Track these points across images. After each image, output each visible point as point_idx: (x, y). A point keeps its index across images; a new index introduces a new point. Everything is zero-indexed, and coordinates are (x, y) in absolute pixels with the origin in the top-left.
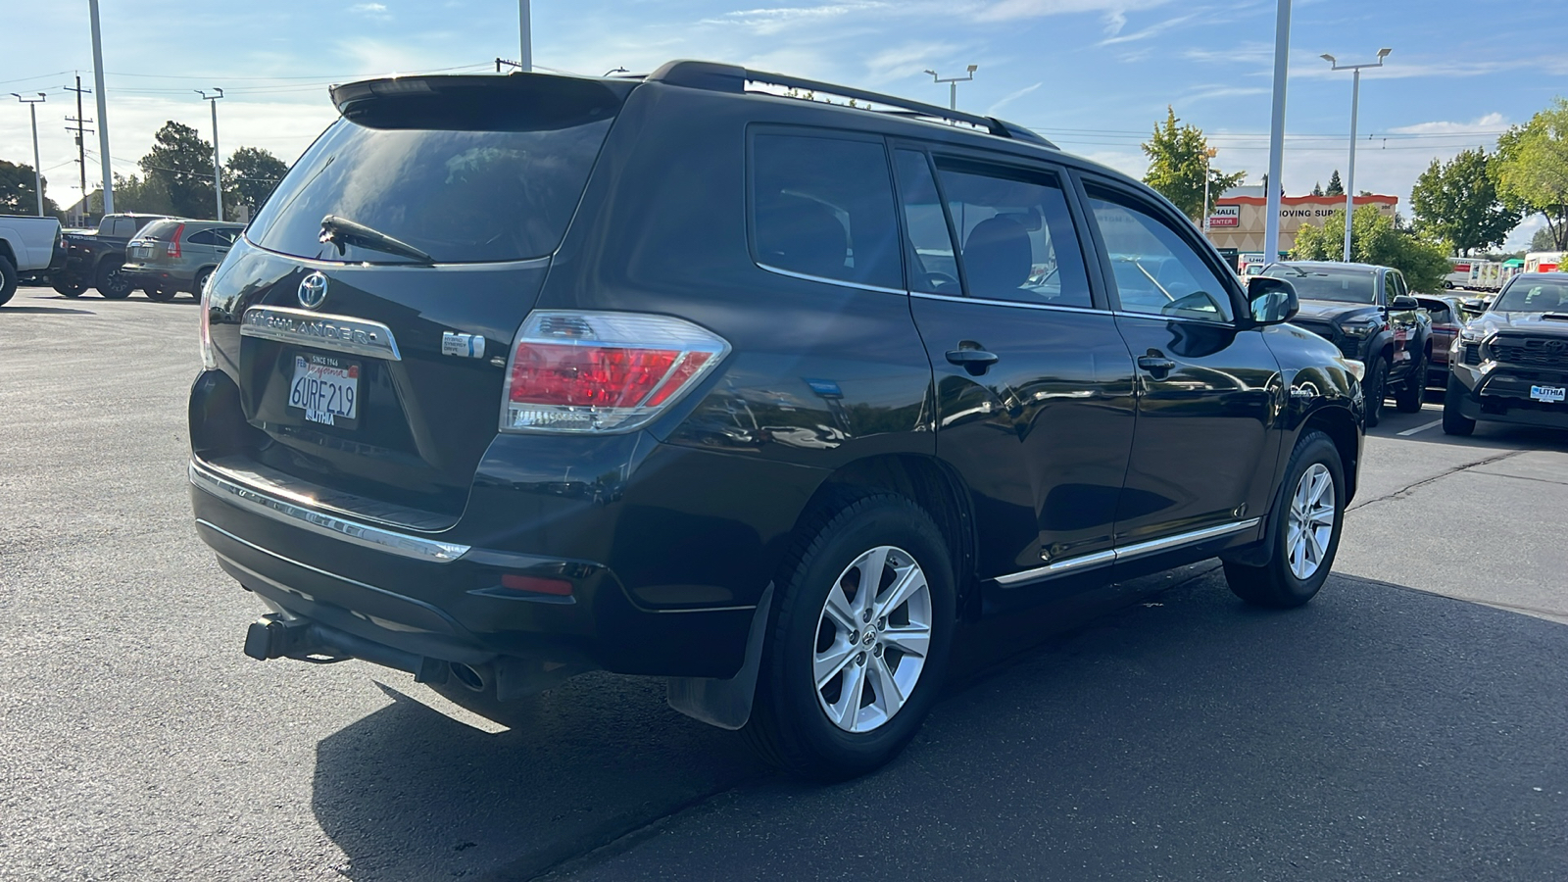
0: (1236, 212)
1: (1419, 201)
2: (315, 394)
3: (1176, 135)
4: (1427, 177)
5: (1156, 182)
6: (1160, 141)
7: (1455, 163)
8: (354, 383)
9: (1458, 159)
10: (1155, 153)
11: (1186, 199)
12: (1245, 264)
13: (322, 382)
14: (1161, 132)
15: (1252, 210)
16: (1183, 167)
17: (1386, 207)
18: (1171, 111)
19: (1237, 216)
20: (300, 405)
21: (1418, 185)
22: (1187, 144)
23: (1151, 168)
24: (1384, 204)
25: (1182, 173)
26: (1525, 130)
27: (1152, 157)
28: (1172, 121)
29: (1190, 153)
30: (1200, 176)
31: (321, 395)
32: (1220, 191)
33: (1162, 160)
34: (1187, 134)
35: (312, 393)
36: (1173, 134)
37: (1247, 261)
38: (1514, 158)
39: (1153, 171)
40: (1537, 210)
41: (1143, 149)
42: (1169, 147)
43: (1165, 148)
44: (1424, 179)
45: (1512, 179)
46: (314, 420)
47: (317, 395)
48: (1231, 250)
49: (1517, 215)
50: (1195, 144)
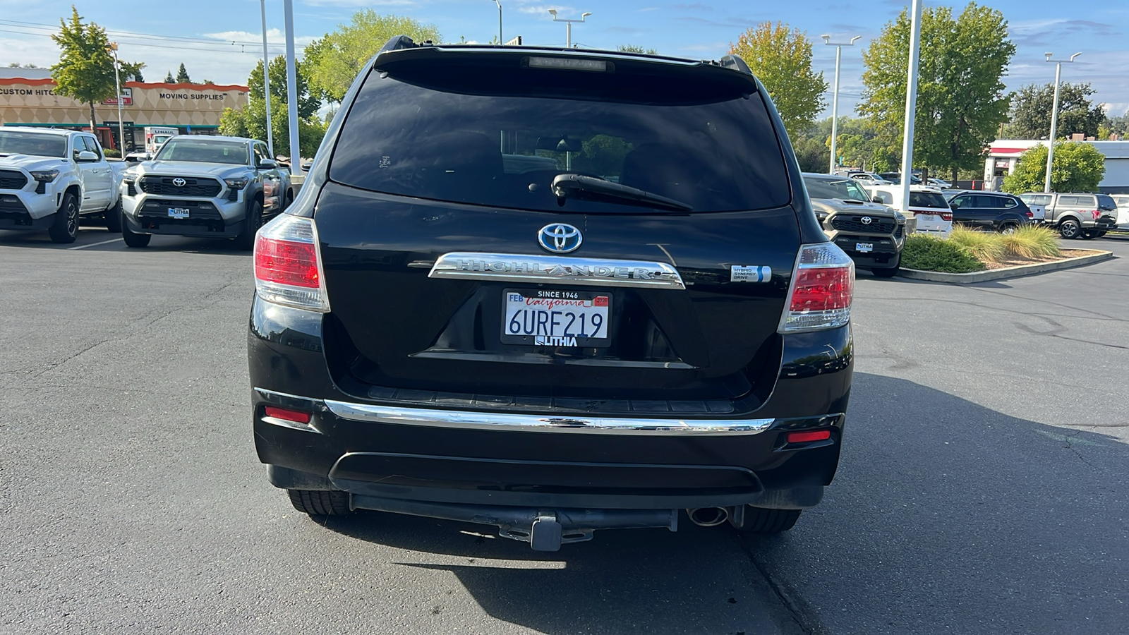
0: (129, 93)
1: (254, 89)
2: (544, 323)
3: (82, 30)
4: (257, 73)
5: (71, 67)
6: (68, 34)
7: (274, 63)
8: (604, 311)
9: (276, 61)
10: (65, 43)
11: (98, 82)
12: (152, 135)
13: (553, 313)
14: (68, 25)
15: (142, 92)
16: (94, 56)
17: (241, 94)
18: (75, 10)
19: (130, 97)
20: (522, 333)
21: (252, 78)
22: (94, 38)
23: (63, 55)
24: (240, 92)
25: (92, 61)
26: (321, 44)
27: (63, 47)
28: (77, 19)
29: (97, 47)
30: (108, 64)
31: (553, 323)
32: (126, 77)
33: (73, 49)
34: (93, 30)
35: (539, 322)
36: (79, 29)
37: (154, 132)
38: (318, 63)
39: (64, 58)
40: (335, 99)
41: (54, 39)
42: (78, 39)
43: (75, 39)
44: (255, 74)
45: (319, 77)
46: (546, 344)
47: (548, 325)
48: (129, 123)
49: (318, 102)
50: (100, 39)
